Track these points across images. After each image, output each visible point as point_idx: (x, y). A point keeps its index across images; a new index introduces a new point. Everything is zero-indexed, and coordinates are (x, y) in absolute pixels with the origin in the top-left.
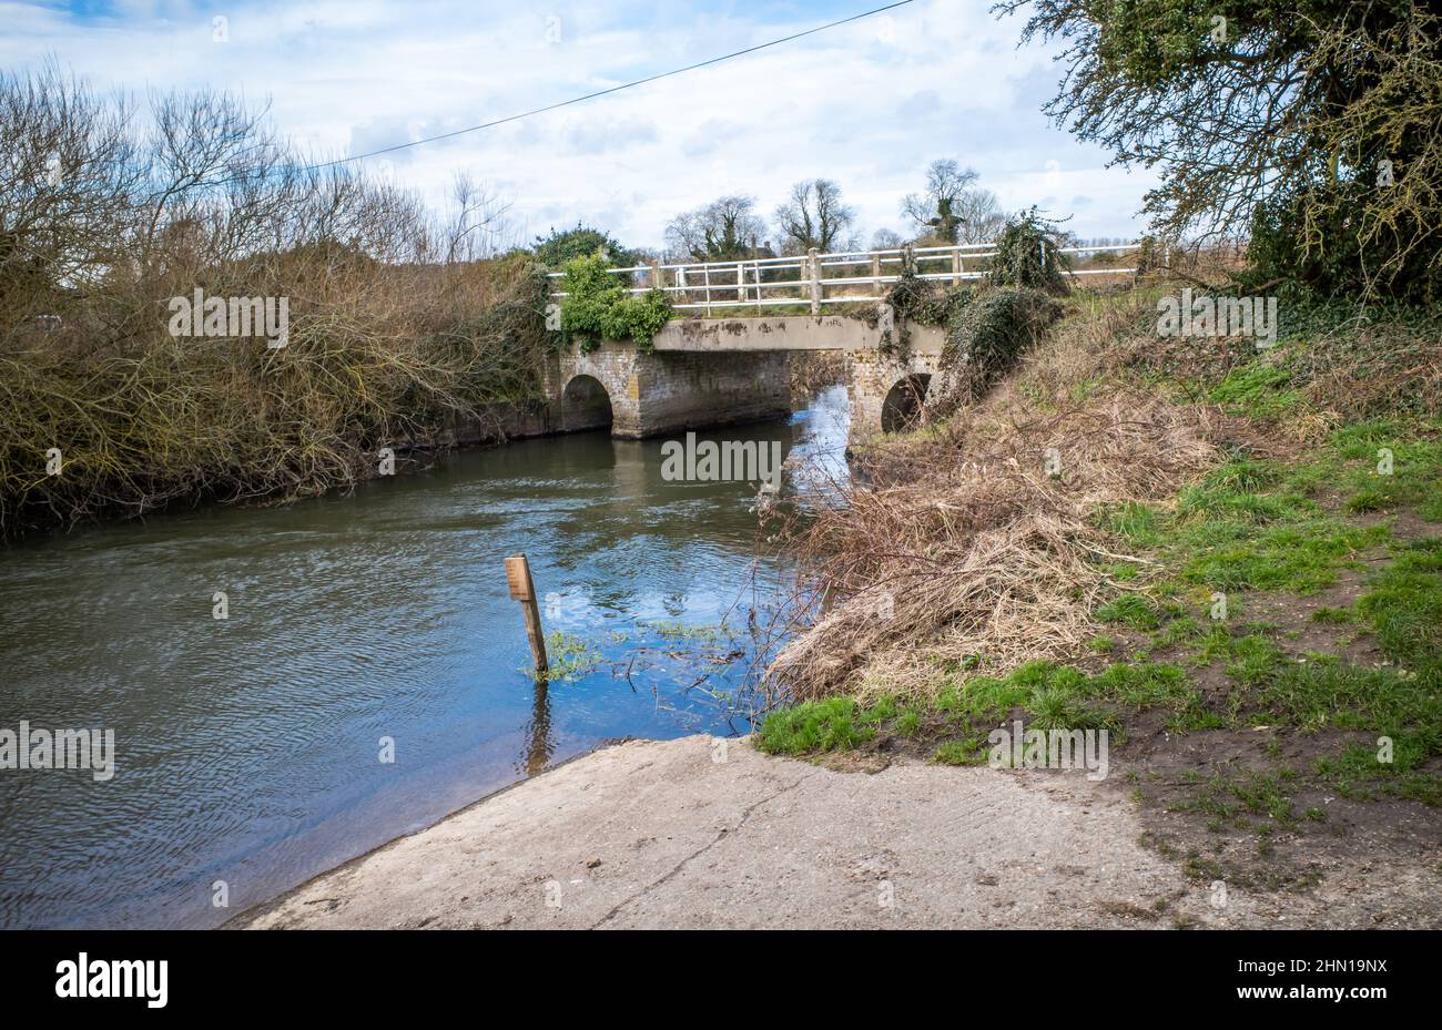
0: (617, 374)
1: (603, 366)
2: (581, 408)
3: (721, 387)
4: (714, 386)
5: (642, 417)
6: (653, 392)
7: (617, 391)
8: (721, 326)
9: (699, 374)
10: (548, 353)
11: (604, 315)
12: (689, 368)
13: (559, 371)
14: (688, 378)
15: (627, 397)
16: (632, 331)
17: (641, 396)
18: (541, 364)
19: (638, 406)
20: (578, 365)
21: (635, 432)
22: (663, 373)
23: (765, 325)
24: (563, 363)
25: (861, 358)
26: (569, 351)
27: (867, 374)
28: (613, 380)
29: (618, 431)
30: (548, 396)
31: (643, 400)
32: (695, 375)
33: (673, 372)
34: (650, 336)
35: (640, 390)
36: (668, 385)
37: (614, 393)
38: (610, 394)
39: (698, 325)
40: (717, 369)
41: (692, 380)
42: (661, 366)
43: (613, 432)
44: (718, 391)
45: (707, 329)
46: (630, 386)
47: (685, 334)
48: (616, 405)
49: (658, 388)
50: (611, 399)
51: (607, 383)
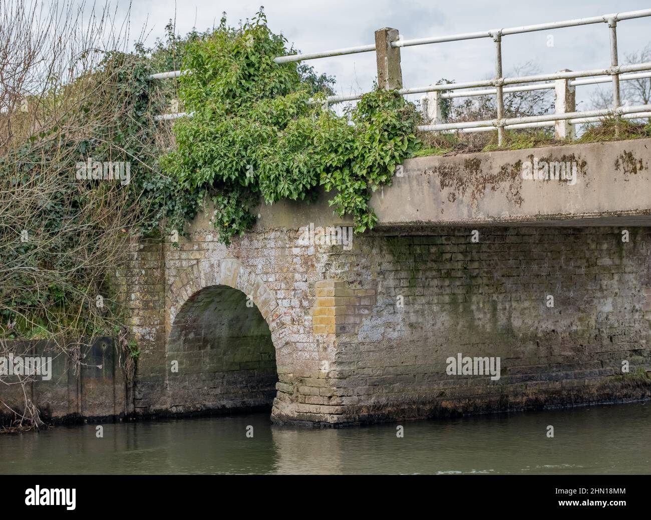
0: (288, 281)
1: (260, 263)
2: (207, 364)
3: (516, 323)
4: (502, 320)
5: (342, 377)
6: (366, 322)
7: (287, 319)
9: (469, 290)
10: (141, 240)
11: (266, 148)
12: (448, 275)
13: (163, 280)
14: (447, 299)
15: (310, 331)
16: (327, 180)
17: (341, 329)
18: (125, 264)
19: (332, 352)
20: (204, 265)
21: (325, 410)
22: (391, 282)
24: (173, 260)
26: (186, 235)
28: (281, 294)
29: (284, 407)
30: (137, 331)
31: (345, 339)
32: (460, 291)
33: (412, 283)
34: (365, 193)
35: (340, 315)
36: (401, 308)
37: (282, 325)
38: (272, 325)
39: (474, 165)
40: (509, 284)
41: (454, 302)
42: (386, 266)
43: (275, 411)
44: (509, 330)
45: (496, 171)
46: (316, 308)
47: (443, 185)
48: (285, 351)
49: (379, 314)
50: (274, 338)
51: (266, 303)
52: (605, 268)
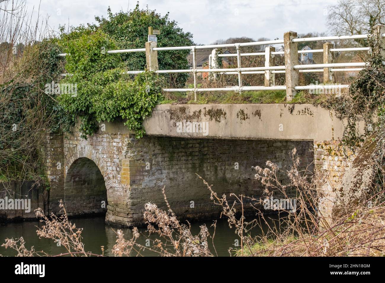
0: (112, 158)
1: (100, 148)
2: (86, 192)
3: (228, 176)
4: (220, 174)
5: (133, 204)
6: (146, 179)
7: (111, 176)
8: (203, 111)
9: (202, 161)
10: (51, 134)
11: (97, 97)
12: (191, 154)
13: (62, 153)
14: (190, 166)
15: (120, 182)
16: (122, 114)
17: (133, 182)
19: (129, 193)
20: (79, 147)
21: (126, 220)
22: (160, 159)
23: (242, 112)
24: (67, 144)
25: (330, 150)
26: (72, 133)
27: (336, 167)
28: (109, 164)
29: (111, 218)
30: (50, 178)
31: (135, 187)
32: (197, 162)
33: (171, 159)
34: (140, 120)
35: (132, 175)
36: (165, 172)
37: (109, 178)
38: (105, 178)
39: (183, 110)
40: (224, 157)
41: (194, 167)
42: (157, 151)
43: (107, 219)
44: (224, 179)
45: (192, 114)
46: (122, 172)
47: (171, 118)
48: (110, 191)
49: (153, 174)
50: (106, 184)
51: (103, 167)
52: (277, 148)
